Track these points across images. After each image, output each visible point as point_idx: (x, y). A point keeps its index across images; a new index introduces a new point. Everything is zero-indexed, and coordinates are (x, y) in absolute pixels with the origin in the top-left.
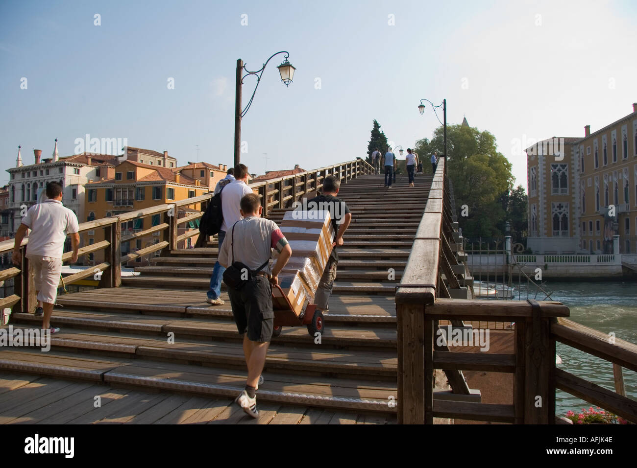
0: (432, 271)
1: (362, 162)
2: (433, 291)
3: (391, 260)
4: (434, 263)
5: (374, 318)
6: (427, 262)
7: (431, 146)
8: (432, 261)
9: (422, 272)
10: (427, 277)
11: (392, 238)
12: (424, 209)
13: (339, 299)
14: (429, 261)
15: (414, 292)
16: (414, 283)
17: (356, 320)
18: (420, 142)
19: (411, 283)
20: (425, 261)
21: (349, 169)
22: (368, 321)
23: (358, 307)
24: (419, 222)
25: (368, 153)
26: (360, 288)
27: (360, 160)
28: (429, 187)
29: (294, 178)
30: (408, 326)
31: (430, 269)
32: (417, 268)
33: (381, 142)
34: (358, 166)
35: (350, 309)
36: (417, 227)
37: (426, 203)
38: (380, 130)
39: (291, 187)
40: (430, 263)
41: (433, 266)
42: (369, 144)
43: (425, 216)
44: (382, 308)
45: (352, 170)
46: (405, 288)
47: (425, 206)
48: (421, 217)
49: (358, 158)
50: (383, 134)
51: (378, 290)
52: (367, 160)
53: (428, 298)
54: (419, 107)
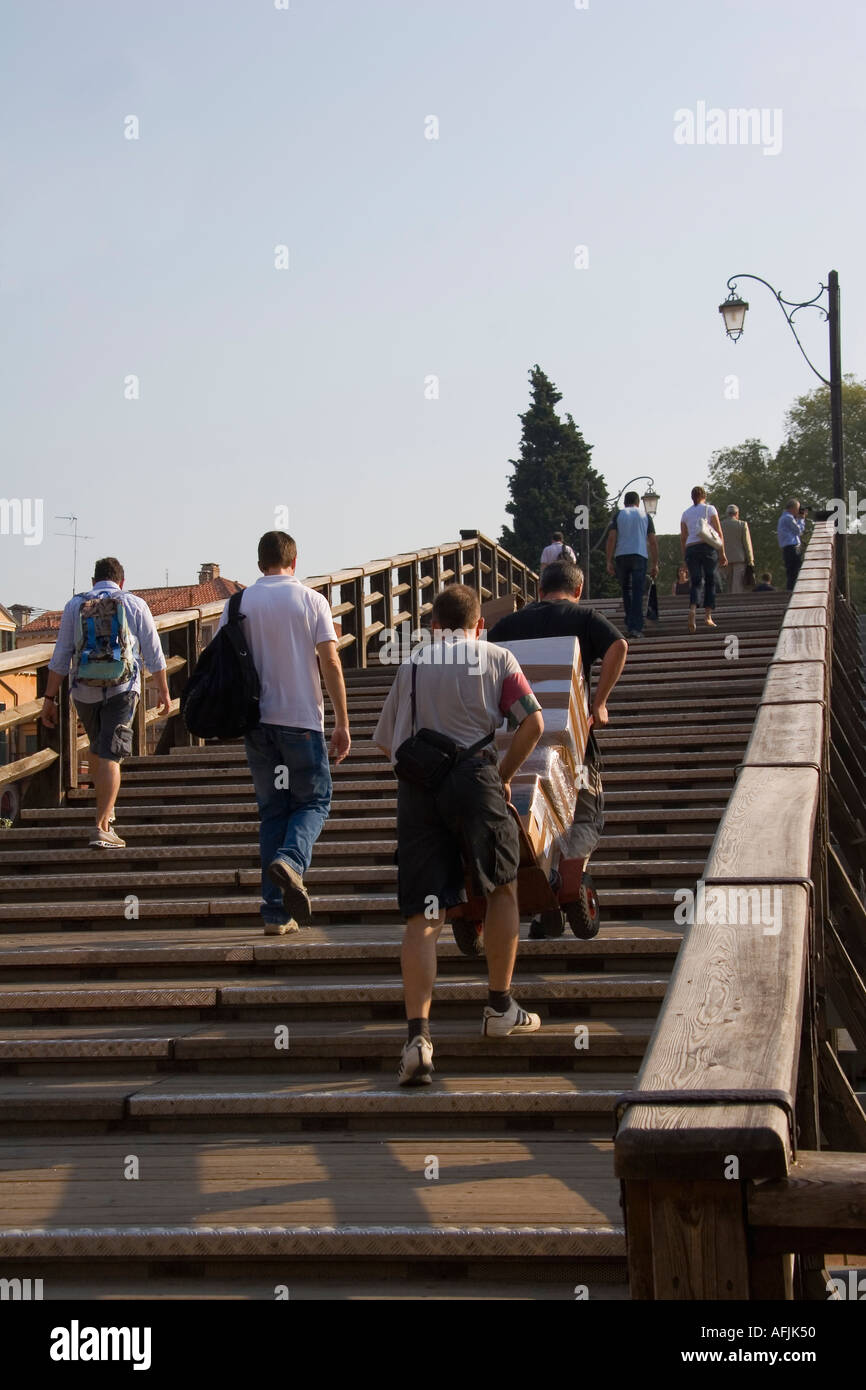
0: (775, 1025)
1: (484, 551)
2: (779, 1123)
3: (609, 971)
4: (783, 991)
5: (539, 1238)
6: (752, 988)
7: (776, 474)
8: (774, 984)
9: (730, 1035)
10: (753, 1055)
11: (616, 872)
12: (744, 745)
13: (389, 1153)
14: (761, 983)
15: (698, 1124)
16: (695, 1082)
17: (461, 1250)
18: (729, 458)
19: (681, 1084)
20: (744, 982)
21: (428, 580)
22: (514, 1251)
23: (469, 1185)
24: (724, 802)
25: (510, 509)
26: (479, 1098)
27: (474, 541)
28: (766, 650)
29: (192, 623)
30: (676, 1281)
31: (764, 1021)
32: (708, 1014)
33: (565, 464)
34: (468, 568)
35: (435, 1198)
36: (714, 823)
37: (752, 720)
38: (560, 410)
39: (183, 661)
40: (764, 989)
41: (781, 1008)
42: (512, 471)
43: (748, 779)
44: (573, 1188)
45: (420, 593)
46: (656, 1110)
47: (750, 732)
48: (732, 781)
49: (467, 535)
50: (572, 426)
51: (556, 1107)
52: (508, 540)
53: (759, 1149)
54: (722, 309)
